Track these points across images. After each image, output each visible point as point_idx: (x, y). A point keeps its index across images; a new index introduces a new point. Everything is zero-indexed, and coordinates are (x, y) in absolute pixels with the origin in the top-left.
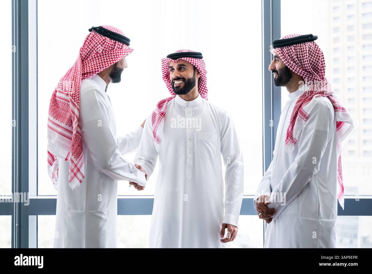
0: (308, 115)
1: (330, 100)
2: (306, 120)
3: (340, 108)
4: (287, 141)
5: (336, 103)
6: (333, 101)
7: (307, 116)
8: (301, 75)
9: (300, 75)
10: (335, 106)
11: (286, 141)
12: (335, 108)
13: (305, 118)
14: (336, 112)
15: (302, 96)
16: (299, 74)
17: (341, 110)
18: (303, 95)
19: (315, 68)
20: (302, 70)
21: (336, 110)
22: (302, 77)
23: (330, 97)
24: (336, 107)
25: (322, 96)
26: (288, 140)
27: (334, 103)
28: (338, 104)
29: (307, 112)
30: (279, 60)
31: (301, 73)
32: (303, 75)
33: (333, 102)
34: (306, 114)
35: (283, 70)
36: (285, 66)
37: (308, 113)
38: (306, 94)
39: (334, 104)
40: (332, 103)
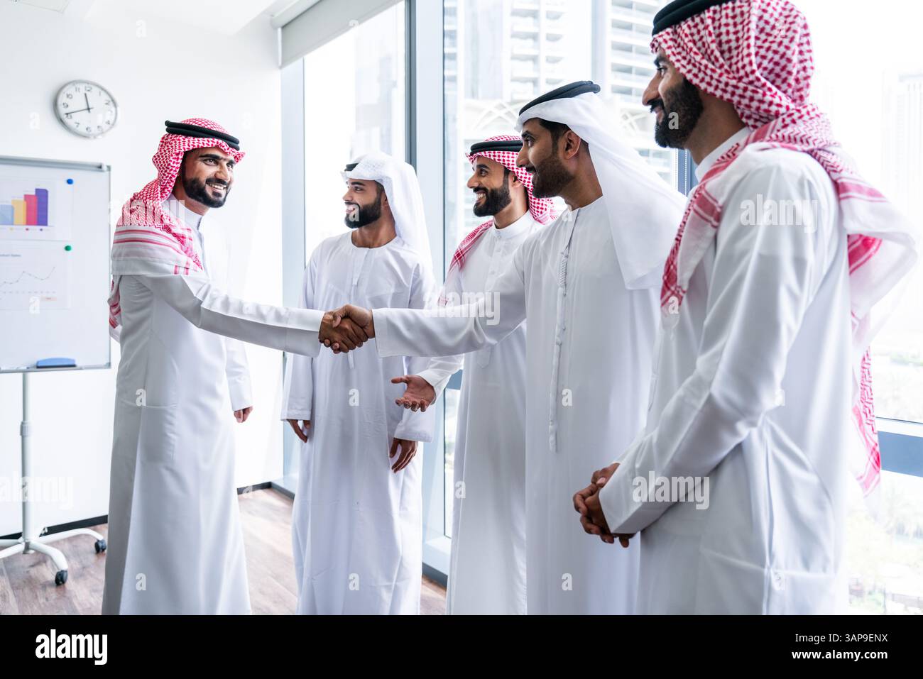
0: (721, 207)
1: (822, 164)
2: (715, 223)
3: (860, 189)
4: (665, 297)
5: (844, 174)
6: (832, 166)
7: (719, 210)
8: (727, 96)
9: (722, 97)
10: (839, 181)
11: (662, 296)
12: (839, 188)
13: (712, 219)
14: (844, 203)
15: (723, 157)
16: (719, 93)
17: (865, 197)
18: (725, 156)
19: (778, 69)
20: (728, 78)
21: (842, 195)
22: (730, 101)
23: (820, 153)
24: (842, 183)
25: (783, 147)
26: (668, 293)
27: (835, 171)
28: (854, 176)
29: (717, 199)
30: (668, 66)
31: (725, 91)
32: (733, 94)
33: (830, 169)
34: (715, 204)
35: (677, 92)
36: (681, 80)
37: (721, 201)
38: (736, 149)
39: (835, 176)
40: (829, 173)
